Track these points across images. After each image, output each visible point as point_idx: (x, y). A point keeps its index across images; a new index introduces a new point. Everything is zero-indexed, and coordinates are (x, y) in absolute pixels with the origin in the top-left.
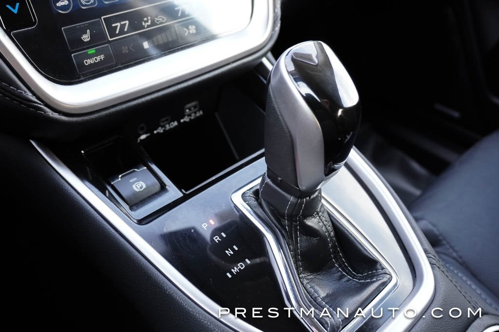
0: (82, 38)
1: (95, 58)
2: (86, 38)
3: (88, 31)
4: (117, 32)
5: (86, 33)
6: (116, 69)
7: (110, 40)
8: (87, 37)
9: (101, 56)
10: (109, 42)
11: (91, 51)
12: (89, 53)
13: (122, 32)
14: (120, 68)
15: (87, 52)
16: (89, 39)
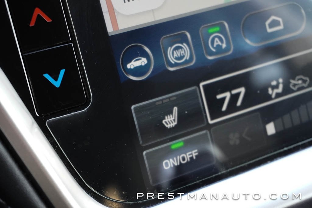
0: (164, 122)
1: (182, 156)
2: (170, 121)
3: (175, 109)
4: (224, 108)
5: (171, 113)
6: (216, 177)
7: (211, 122)
8: (172, 119)
9: (193, 152)
10: (209, 127)
11: (177, 144)
12: (174, 147)
13: (232, 107)
14: (223, 174)
15: (170, 146)
16: (176, 123)
